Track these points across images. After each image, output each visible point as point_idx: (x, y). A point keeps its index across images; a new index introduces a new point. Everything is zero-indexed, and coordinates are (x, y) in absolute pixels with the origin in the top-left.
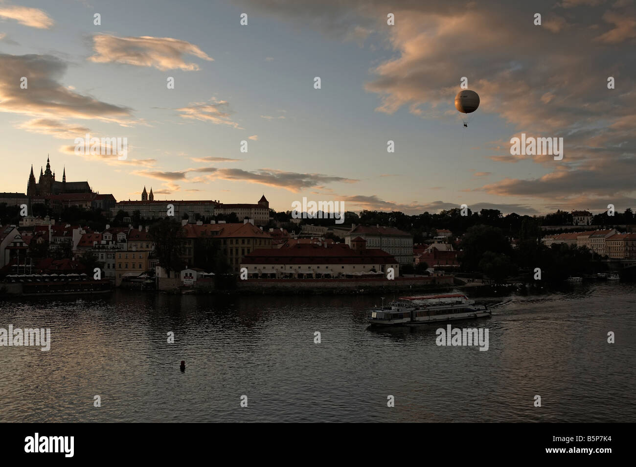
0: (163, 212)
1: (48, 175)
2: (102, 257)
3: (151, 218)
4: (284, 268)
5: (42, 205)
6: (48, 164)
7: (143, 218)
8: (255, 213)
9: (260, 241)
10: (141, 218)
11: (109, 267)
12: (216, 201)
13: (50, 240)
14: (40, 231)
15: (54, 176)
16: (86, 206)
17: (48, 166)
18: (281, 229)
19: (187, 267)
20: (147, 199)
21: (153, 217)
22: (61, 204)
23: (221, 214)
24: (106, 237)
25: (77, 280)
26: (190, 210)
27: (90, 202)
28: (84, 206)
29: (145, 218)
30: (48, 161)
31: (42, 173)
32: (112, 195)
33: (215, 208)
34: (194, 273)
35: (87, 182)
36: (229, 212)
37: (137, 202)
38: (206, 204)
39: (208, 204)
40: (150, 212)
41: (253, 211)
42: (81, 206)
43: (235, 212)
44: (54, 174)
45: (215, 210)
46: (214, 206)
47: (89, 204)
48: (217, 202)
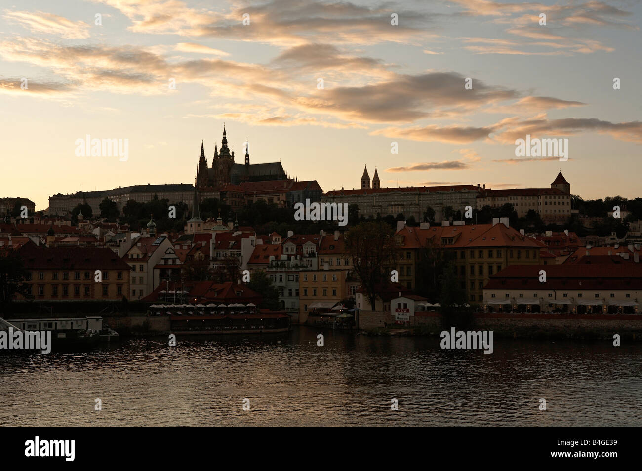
0: (395, 205)
1: (224, 155)
2: (281, 280)
3: (375, 217)
4: (553, 296)
5: (215, 200)
6: (225, 138)
7: (362, 216)
8: (546, 204)
9: (519, 253)
10: (359, 217)
11: (290, 294)
12: (479, 185)
13: (211, 255)
14: (199, 242)
15: (233, 156)
16: (279, 200)
17: (225, 141)
18: (566, 232)
19: (400, 294)
20: (369, 186)
21: (378, 214)
22: (243, 198)
23: (488, 206)
24: (287, 249)
25: (241, 312)
26: (438, 202)
27: (285, 194)
28: (275, 201)
29: (367, 217)
30: (225, 133)
31: (216, 153)
32: (315, 182)
33: (477, 197)
34: (411, 304)
35: (279, 164)
36: (501, 202)
37: (353, 191)
38: (463, 190)
39: (467, 190)
40: (374, 206)
41: (542, 199)
42: (271, 200)
43: (511, 202)
44: (233, 153)
45: (478, 200)
46: (477, 194)
47: (283, 197)
48: (482, 186)
